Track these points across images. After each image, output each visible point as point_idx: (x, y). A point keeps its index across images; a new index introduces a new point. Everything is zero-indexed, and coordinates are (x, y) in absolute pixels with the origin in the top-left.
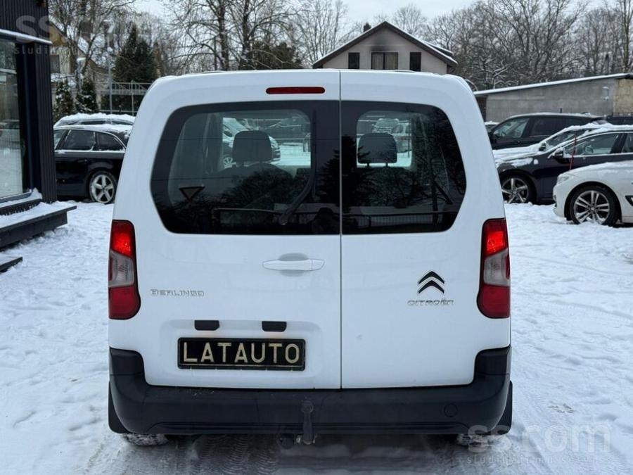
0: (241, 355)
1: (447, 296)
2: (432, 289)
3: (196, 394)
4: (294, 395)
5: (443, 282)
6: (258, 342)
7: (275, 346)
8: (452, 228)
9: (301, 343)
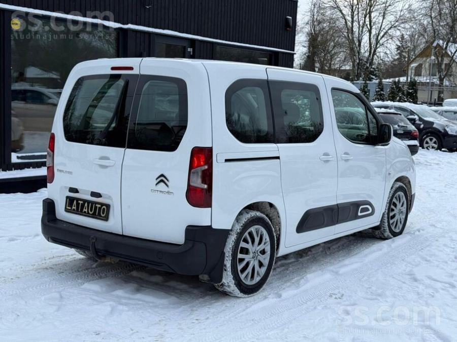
0: (85, 209)
1: (170, 190)
2: (162, 184)
3: (65, 225)
4: (100, 233)
5: (168, 180)
6: (89, 202)
7: (98, 206)
8: (177, 150)
9: (108, 206)
